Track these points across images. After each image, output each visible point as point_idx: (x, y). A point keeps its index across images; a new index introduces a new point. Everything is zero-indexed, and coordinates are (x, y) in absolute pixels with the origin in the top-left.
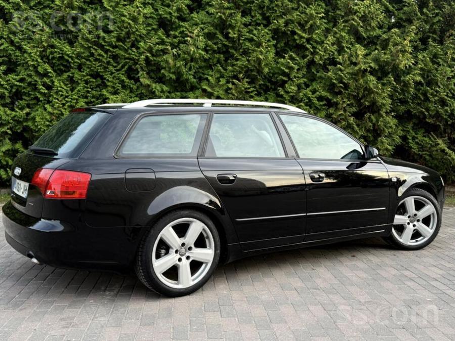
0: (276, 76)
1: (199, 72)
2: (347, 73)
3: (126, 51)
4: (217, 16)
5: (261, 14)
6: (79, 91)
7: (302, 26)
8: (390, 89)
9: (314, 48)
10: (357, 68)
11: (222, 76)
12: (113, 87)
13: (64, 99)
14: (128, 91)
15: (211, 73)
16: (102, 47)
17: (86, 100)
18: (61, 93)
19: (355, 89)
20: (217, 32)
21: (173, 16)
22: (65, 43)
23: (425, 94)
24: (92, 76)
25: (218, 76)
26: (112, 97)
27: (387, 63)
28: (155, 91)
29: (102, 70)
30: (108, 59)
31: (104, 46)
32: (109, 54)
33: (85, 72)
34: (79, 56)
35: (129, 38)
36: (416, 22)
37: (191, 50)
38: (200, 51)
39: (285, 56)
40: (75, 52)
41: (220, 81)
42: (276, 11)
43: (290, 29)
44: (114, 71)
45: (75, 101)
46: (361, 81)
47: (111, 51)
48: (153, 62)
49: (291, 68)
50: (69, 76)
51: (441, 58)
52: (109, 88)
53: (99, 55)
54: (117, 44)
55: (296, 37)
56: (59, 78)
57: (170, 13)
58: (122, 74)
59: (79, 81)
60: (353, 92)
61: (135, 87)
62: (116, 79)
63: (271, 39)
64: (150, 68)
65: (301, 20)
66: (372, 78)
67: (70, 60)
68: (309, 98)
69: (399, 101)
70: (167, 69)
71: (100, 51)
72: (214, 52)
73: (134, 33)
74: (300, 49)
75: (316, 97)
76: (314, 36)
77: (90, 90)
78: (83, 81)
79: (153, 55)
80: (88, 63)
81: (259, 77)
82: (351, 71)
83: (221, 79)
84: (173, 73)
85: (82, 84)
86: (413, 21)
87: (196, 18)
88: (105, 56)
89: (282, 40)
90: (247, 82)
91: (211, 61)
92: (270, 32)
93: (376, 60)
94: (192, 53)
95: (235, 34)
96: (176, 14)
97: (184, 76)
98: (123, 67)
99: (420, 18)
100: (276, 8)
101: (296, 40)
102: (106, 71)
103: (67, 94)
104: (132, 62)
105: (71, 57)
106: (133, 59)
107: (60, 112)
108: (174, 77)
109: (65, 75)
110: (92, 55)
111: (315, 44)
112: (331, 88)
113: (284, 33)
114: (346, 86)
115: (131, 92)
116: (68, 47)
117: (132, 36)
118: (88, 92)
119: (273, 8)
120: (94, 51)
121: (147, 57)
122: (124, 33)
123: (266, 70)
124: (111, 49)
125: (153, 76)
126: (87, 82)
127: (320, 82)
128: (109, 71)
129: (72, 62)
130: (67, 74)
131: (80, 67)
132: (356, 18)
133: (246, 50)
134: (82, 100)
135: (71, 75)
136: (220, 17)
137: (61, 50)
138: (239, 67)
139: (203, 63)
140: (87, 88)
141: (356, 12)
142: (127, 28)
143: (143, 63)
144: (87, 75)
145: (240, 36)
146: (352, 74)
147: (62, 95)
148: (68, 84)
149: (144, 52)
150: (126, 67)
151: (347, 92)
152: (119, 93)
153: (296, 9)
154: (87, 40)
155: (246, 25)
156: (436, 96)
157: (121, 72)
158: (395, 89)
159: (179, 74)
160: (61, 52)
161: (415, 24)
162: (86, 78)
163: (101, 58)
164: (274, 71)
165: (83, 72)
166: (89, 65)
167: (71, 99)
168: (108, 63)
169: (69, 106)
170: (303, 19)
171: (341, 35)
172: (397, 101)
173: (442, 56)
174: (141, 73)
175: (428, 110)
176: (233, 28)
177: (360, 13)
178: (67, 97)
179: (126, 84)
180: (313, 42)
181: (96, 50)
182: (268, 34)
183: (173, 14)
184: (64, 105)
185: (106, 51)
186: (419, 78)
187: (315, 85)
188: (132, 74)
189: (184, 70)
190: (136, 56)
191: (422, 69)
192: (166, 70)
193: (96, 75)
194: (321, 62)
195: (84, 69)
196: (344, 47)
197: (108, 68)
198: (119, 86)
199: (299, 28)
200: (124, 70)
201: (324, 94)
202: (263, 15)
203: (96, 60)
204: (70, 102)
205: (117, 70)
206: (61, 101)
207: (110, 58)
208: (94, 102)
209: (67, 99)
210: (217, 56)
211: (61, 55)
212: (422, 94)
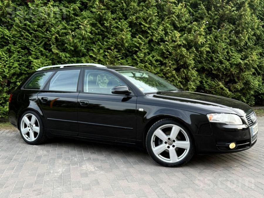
0: (132, 48)
1: (87, 45)
2: (171, 46)
3: (43, 33)
4: (98, 14)
5: (122, 13)
6: (14, 57)
7: (145, 20)
8: (193, 55)
9: (152, 32)
10: (176, 44)
11: (101, 48)
12: (36, 55)
13: (5, 62)
14: (45, 57)
15: (94, 46)
17: (18, 63)
18: (3, 59)
20: (97, 23)
21: (71, 13)
22: (5, 29)
23: (211, 58)
24: (22, 48)
25: (99, 48)
26: (35, 60)
27: (192, 41)
28: (61, 57)
29: (28, 45)
30: (32, 38)
31: (29, 30)
32: (33, 35)
33: (18, 46)
34: (14, 36)
35: (45, 25)
36: (205, 19)
37: (83, 33)
38: (88, 34)
39: (136, 37)
40: (12, 34)
41: (100, 51)
42: (130, 11)
43: (138, 21)
44: (36, 45)
45: (12, 63)
46: (179, 51)
47: (33, 33)
48: (60, 40)
49: (140, 44)
50: (8, 48)
51: (219, 38)
52: (33, 56)
53: (27, 35)
54: (38, 29)
55: (142, 26)
56: (2, 50)
57: (69, 12)
58: (41, 47)
59: (14, 52)
61: (49, 54)
62: (37, 50)
63: (128, 27)
64: (58, 43)
65: (144, 17)
66: (184, 49)
67: (8, 38)
68: (151, 61)
69: (198, 62)
71: (27, 33)
72: (96, 34)
74: (144, 33)
75: (154, 60)
76: (152, 26)
77: (21, 57)
78: (17, 51)
79: (60, 36)
80: (20, 40)
81: (122, 49)
82: (173, 45)
83: (100, 50)
84: (72, 46)
85: (16, 53)
86: (204, 18)
87: (84, 14)
88: (30, 36)
89: (134, 28)
90: (116, 51)
91: (94, 39)
92: (128, 23)
93: (186, 39)
94: (83, 34)
95: (108, 24)
96: (73, 12)
97: (79, 48)
98: (41, 43)
99: (207, 17)
100: (130, 10)
101: (143, 28)
102: (31, 45)
103: (7, 59)
104: (47, 39)
105: (9, 37)
106: (48, 38)
107: (3, 70)
108: (73, 48)
109: (5, 48)
110: (22, 35)
111: (152, 30)
112: (162, 54)
113: (136, 24)
114: (171, 54)
115: (46, 57)
116: (7, 31)
117: (47, 24)
118: (20, 58)
119: (129, 9)
120: (23, 33)
121: (56, 37)
122: (42, 22)
123: (127, 44)
124: (34, 32)
125: (60, 48)
126: (19, 52)
127: (156, 52)
128: (33, 45)
129: (10, 40)
130: (7, 47)
131: (14, 43)
132: (174, 16)
133: (115, 33)
134: (16, 63)
135: (9, 48)
136: (99, 14)
137: (3, 33)
138: (111, 43)
139: (89, 41)
140: (19, 55)
141: (174, 13)
143: (54, 40)
144: (19, 48)
145: (111, 25)
146: (173, 47)
147: (4, 60)
148: (7, 53)
149: (54, 34)
150: (43, 43)
151: (171, 57)
152: (39, 58)
153: (142, 11)
154: (19, 27)
155: (114, 19)
156: (217, 59)
157: (40, 46)
158: (196, 55)
159: (76, 47)
160: (3, 34)
161: (205, 20)
162: (18, 50)
163: (27, 37)
164: (131, 45)
165: (17, 46)
166: (20, 41)
167: (10, 62)
168: (32, 40)
169: (8, 67)
170: (146, 16)
171: (166, 26)
172: (197, 62)
173: (219, 37)
174: (53, 46)
175: (213, 66)
176: (107, 20)
177: (176, 13)
178: (7, 61)
179: (43, 53)
180: (151, 29)
181: (24, 33)
182: (126, 24)
183: (71, 12)
184: (5, 66)
185: (31, 33)
186: (208, 49)
187: (154, 53)
188: (47, 47)
189: (79, 44)
190: (49, 36)
191: (209, 44)
192: (68, 45)
193: (25, 48)
194: (156, 40)
195: (17, 44)
196: (168, 32)
197: (32, 43)
198: (39, 54)
199: (144, 21)
201: (159, 58)
202: (123, 13)
203: (24, 39)
204: (9, 64)
205: (38, 45)
206: (3, 64)
207: (33, 37)
208: (23, 64)
209: (7, 62)
210: (98, 36)
211: (2, 36)
212: (210, 58)
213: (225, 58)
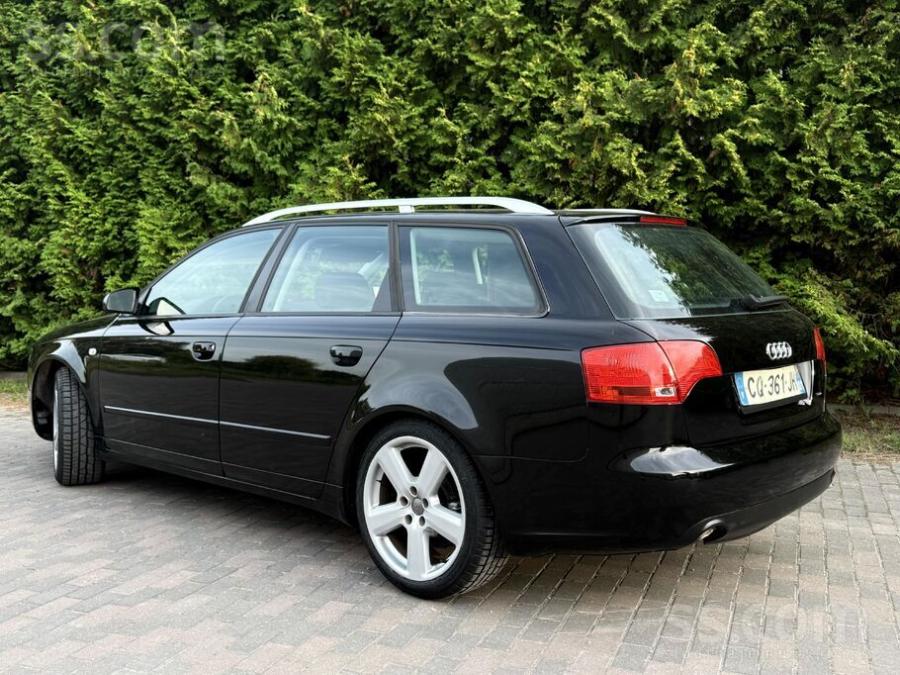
6: (105, 204)
13: (81, 218)
15: (311, 156)
16: (133, 123)
17: (115, 219)
18: (75, 209)
19: (588, 172)
20: (320, 75)
24: (125, 177)
25: (326, 161)
28: (213, 198)
29: (139, 165)
30: (146, 144)
31: (136, 121)
32: (147, 135)
34: (101, 143)
37: (258, 115)
38: (280, 116)
39: (440, 112)
40: (94, 137)
41: (328, 171)
43: (454, 53)
44: (156, 165)
46: (595, 154)
47: (150, 131)
49: (453, 135)
50: (93, 180)
53: (132, 139)
55: (469, 69)
56: (78, 184)
58: (166, 170)
59: (107, 187)
60: (584, 178)
63: (422, 78)
69: (715, 195)
70: (232, 154)
72: (319, 115)
73: (174, 94)
74: (482, 96)
76: (504, 63)
80: (116, 154)
82: (571, 132)
85: (112, 192)
88: (140, 139)
90: (359, 170)
92: (415, 64)
94: (260, 120)
95: (342, 75)
96: (258, 50)
97: (263, 165)
98: (170, 156)
101: (471, 74)
103: (85, 212)
108: (245, 168)
113: (446, 63)
114: (566, 166)
121: (195, 135)
126: (122, 189)
130: (90, 176)
135: (95, 177)
139: (299, 139)
140: (119, 198)
142: (158, 85)
143: (191, 146)
144: (118, 175)
147: (77, 213)
148: (93, 194)
149: (188, 128)
150: (173, 156)
152: (161, 203)
154: (111, 114)
157: (165, 167)
160: (75, 139)
161: (764, 6)
162: (117, 181)
163: (134, 144)
167: (92, 218)
168: (148, 151)
170: (478, 28)
171: (560, 55)
173: (830, 77)
174: (191, 165)
175: (791, 211)
179: (170, 187)
182: (410, 68)
183: (253, 50)
185: (143, 130)
189: (258, 154)
190: (177, 134)
192: (231, 157)
195: (114, 166)
197: (146, 160)
198: (159, 191)
199: (474, 49)
200: (170, 161)
203: (130, 148)
205: (162, 163)
207: (148, 142)
209: (85, 219)
210: (322, 122)
211: (74, 144)
212: (775, 174)
213: (856, 171)
